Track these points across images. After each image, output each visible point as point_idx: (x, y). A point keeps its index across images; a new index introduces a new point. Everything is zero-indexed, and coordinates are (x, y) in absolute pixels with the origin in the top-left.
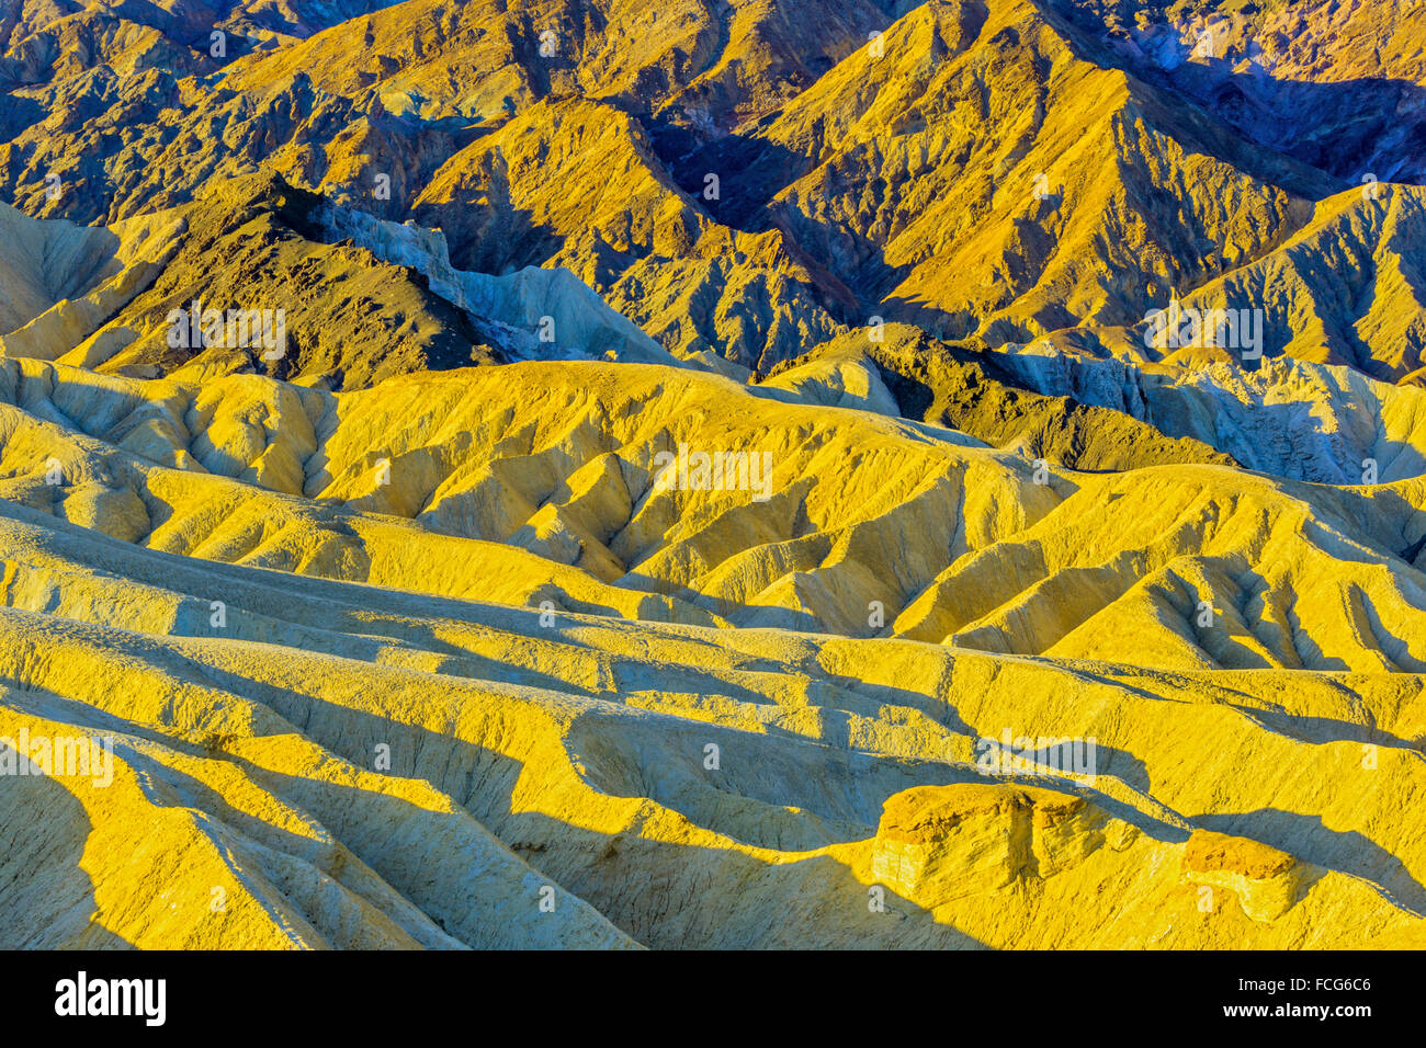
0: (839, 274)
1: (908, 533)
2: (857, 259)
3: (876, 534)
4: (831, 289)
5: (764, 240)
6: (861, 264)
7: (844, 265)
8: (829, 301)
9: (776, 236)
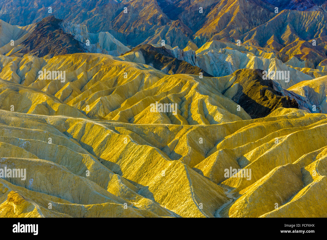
0: (190, 28)
1: (130, 88)
2: (194, 25)
3: (123, 88)
4: (187, 30)
5: (176, 22)
6: (195, 25)
7: (192, 26)
8: (187, 33)
9: (178, 21)
